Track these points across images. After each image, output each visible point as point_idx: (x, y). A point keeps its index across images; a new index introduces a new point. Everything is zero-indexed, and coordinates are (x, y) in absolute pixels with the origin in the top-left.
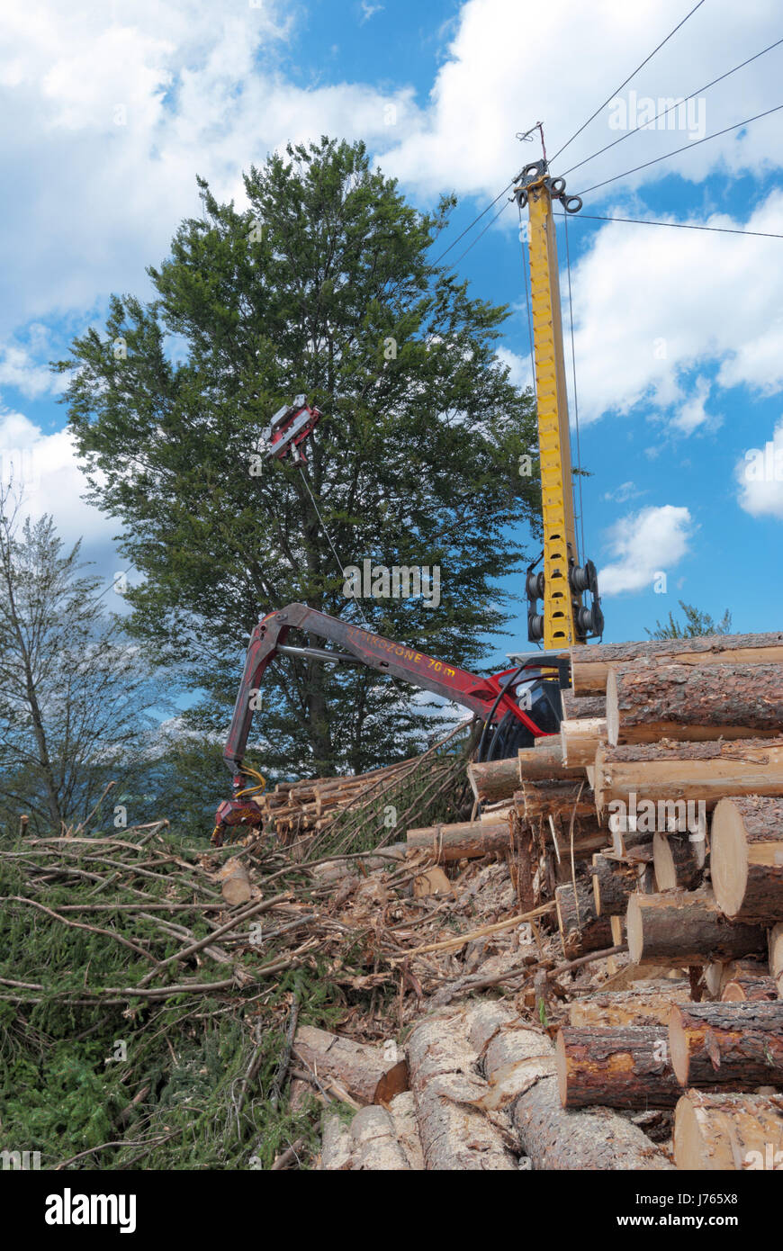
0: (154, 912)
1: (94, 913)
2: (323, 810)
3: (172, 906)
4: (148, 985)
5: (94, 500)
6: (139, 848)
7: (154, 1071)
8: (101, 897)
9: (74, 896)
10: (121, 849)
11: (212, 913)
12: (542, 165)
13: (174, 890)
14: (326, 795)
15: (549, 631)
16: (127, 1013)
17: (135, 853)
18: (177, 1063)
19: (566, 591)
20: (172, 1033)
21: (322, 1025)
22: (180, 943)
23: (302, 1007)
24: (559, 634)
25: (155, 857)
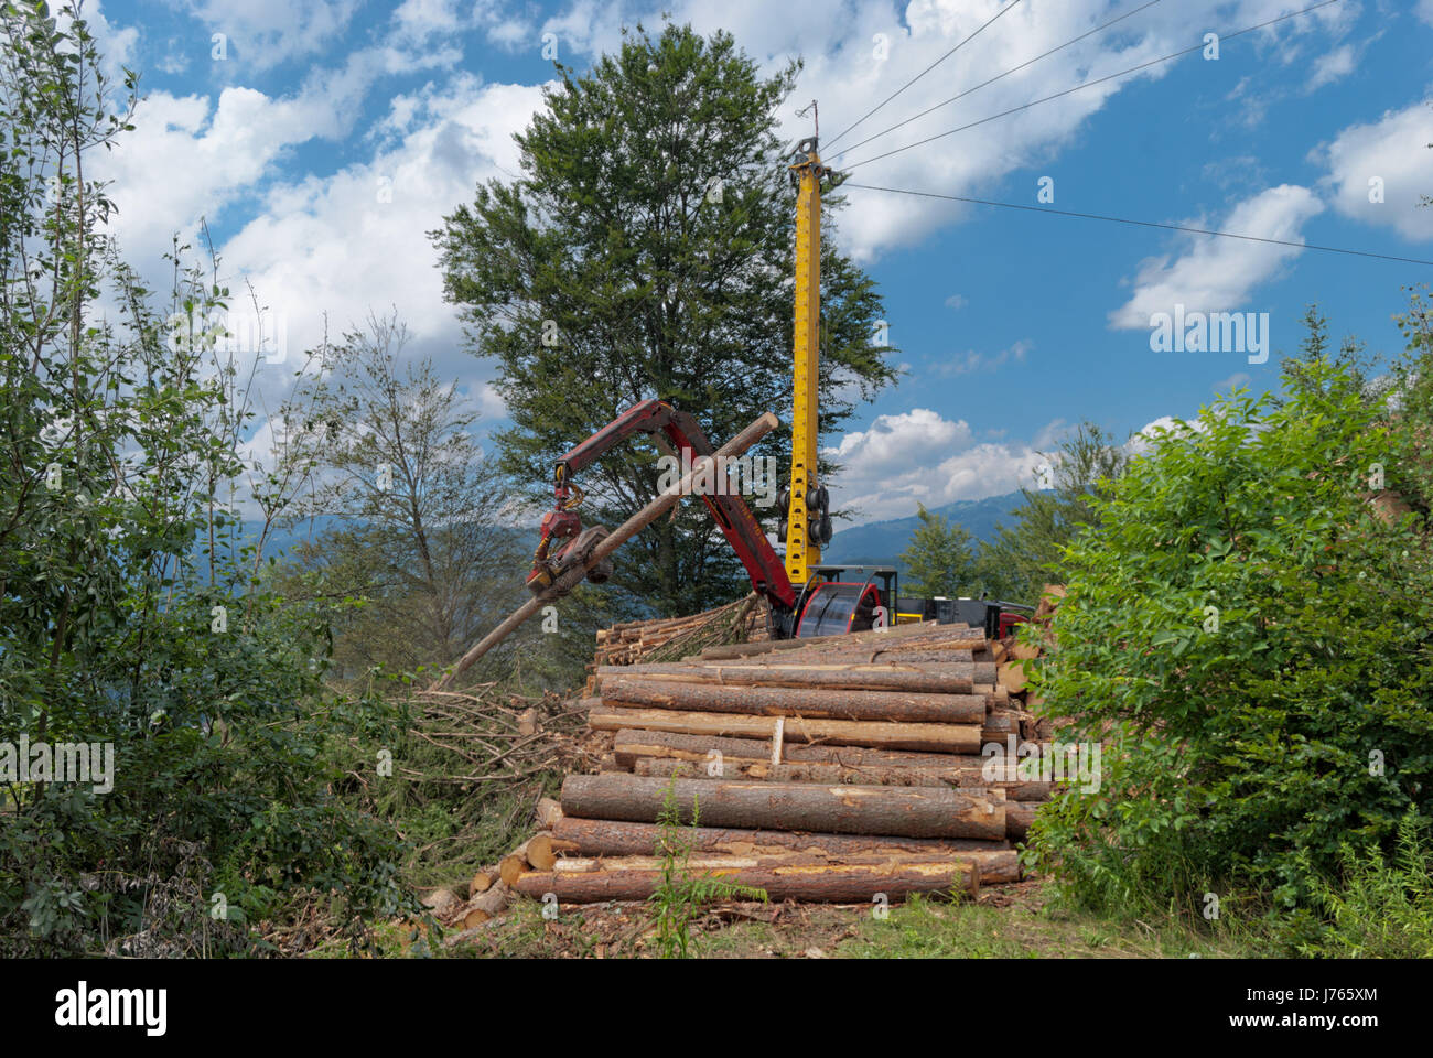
0: (482, 738)
1: (451, 737)
2: (642, 650)
3: (492, 735)
4: (474, 775)
5: (471, 349)
6: (478, 699)
7: (475, 815)
8: (454, 729)
9: (442, 727)
10: (468, 700)
11: (514, 740)
12: (814, 142)
13: (494, 727)
14: (647, 638)
15: (790, 538)
16: (463, 788)
17: (475, 703)
18: (486, 811)
19: (804, 509)
20: (486, 798)
21: (553, 798)
22: (492, 755)
23: (545, 789)
24: (797, 541)
25: (487, 705)
